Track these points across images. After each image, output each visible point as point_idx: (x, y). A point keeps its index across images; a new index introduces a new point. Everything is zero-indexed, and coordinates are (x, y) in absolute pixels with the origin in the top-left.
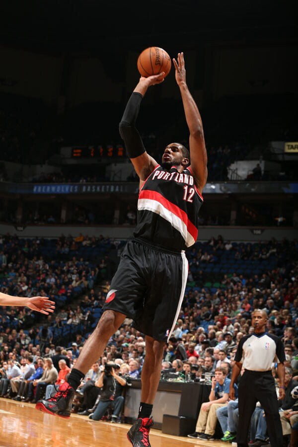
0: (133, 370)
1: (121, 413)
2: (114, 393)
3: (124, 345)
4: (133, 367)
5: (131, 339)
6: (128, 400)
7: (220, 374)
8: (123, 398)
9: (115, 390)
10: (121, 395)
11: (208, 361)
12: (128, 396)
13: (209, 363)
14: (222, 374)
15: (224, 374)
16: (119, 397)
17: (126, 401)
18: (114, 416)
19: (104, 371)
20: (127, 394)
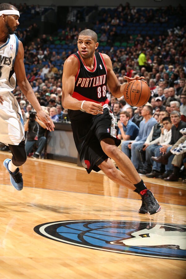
0: (53, 116)
1: (43, 150)
2: (38, 134)
3: (47, 94)
4: (53, 113)
5: (53, 90)
6: (50, 140)
7: (123, 117)
8: (45, 138)
9: (38, 132)
10: (43, 136)
11: (116, 107)
12: (49, 136)
13: (117, 109)
14: (126, 117)
15: (127, 116)
16: (42, 137)
17: (48, 140)
18: (37, 153)
19: (29, 118)
20: (49, 135)
